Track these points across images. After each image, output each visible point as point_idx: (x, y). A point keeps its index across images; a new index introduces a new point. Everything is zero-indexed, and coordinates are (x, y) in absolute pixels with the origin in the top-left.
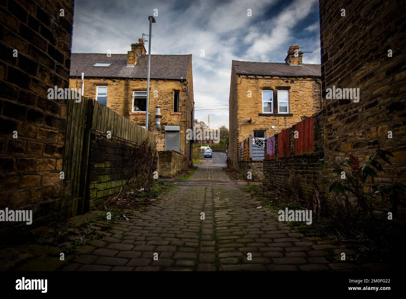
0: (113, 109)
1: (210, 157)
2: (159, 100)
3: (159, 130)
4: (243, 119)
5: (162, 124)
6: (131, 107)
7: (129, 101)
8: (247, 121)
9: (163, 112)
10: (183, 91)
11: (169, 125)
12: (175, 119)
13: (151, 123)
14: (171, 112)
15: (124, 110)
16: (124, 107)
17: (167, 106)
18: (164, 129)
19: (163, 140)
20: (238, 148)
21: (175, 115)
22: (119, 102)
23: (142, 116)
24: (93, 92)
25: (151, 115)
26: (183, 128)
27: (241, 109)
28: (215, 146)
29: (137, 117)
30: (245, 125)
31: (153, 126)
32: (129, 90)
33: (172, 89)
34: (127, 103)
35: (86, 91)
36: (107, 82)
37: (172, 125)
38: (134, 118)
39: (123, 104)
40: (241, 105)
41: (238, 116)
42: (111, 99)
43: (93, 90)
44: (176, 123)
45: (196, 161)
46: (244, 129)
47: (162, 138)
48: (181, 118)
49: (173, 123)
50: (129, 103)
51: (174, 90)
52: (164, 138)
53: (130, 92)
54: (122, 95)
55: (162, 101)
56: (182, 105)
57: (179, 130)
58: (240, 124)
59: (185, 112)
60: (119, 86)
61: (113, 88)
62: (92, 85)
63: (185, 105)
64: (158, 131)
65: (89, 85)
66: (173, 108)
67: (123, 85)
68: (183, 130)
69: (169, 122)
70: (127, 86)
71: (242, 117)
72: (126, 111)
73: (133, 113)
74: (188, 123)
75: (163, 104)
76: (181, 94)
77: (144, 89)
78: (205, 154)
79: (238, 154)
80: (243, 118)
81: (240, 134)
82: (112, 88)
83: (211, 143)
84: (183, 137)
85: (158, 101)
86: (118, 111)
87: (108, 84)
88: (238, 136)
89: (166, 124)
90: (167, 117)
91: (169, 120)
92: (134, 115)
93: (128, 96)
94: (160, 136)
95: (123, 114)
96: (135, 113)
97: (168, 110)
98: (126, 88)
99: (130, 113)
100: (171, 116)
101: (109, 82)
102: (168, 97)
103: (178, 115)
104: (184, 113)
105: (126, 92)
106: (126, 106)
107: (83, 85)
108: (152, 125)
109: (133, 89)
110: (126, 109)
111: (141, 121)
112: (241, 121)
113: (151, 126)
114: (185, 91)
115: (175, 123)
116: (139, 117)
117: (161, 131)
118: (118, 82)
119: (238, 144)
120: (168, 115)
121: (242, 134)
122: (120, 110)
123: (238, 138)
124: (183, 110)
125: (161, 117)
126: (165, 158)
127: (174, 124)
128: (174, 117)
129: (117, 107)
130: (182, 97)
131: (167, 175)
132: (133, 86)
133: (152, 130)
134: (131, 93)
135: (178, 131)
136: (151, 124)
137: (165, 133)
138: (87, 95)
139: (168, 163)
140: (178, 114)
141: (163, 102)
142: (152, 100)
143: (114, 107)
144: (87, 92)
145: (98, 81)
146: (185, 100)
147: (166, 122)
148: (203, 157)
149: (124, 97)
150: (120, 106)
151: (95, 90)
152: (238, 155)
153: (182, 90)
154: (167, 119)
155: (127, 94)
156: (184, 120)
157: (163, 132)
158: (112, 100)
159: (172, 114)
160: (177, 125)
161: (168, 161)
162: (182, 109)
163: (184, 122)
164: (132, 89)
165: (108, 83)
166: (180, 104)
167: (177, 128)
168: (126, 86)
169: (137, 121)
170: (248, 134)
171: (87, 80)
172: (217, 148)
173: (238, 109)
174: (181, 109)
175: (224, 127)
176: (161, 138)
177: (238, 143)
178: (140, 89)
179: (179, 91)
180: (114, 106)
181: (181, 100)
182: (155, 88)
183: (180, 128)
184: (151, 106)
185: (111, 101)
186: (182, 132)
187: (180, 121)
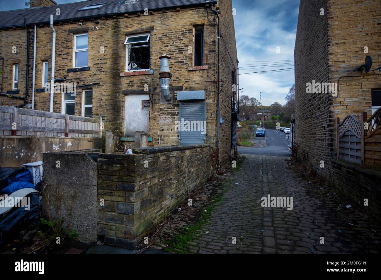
0: (97, 69)
1: (263, 136)
2: (167, 46)
3: (168, 101)
4: (343, 65)
5: (173, 89)
6: (122, 64)
7: (120, 53)
8: (353, 69)
9: (175, 68)
10: (210, 25)
11: (186, 89)
12: (197, 78)
13: (156, 88)
14: (189, 66)
15: (113, 69)
16: (112, 64)
17: (181, 55)
18: (176, 99)
19: (175, 119)
20: (331, 130)
21: (197, 72)
22: (105, 57)
23: (140, 78)
24: (68, 45)
25: (155, 75)
26: (212, 94)
27: (337, 41)
28: (268, 123)
29: (132, 79)
30: (348, 79)
31: (158, 94)
32: (119, 35)
33: (191, 24)
34: (116, 58)
35: (59, 44)
36: (87, 27)
37: (191, 89)
38: (128, 82)
39: (111, 60)
40: (337, 32)
41: (331, 60)
42: (93, 53)
43: (68, 41)
44: (199, 86)
45: (245, 143)
46: (347, 88)
47: (174, 115)
48: (208, 76)
49: (193, 85)
50: (120, 57)
51: (194, 26)
52: (177, 115)
53: (122, 37)
54: (109, 45)
55: (173, 48)
56: (210, 52)
57: (203, 97)
58: (336, 76)
59: (214, 64)
60: (104, 31)
61: (96, 34)
62: (67, 33)
63: (214, 51)
64: (167, 103)
65: (62, 35)
66: (192, 59)
67: (111, 28)
68: (211, 98)
69: (186, 85)
70: (116, 27)
71: (340, 59)
72: (115, 71)
73: (126, 73)
74: (221, 83)
75: (174, 53)
76: (206, 31)
77: (142, 29)
78: (257, 132)
79: (331, 145)
80: (344, 61)
81: (338, 100)
82: (94, 35)
83: (263, 120)
84: (211, 111)
85: (167, 48)
86: (104, 72)
87: (88, 29)
88: (330, 104)
89: (180, 89)
90: (181, 75)
91: (186, 82)
92: (128, 76)
93: (118, 46)
94: (171, 111)
95: (112, 77)
96: (129, 73)
97: (184, 63)
98: (114, 32)
99: (122, 74)
100: (190, 74)
101: (90, 25)
102: (182, 40)
103: (203, 70)
104: (212, 66)
105: (115, 39)
106: (116, 62)
107: (54, 35)
108: (156, 91)
109: (126, 32)
110: (115, 67)
111: (138, 87)
112: (338, 69)
113: (156, 94)
114: (213, 24)
115: (196, 86)
116: (136, 79)
117: (172, 102)
118: (104, 24)
119: (332, 123)
120: (184, 72)
121: (341, 100)
122: (107, 70)
123: (332, 109)
124: (211, 61)
125: (169, 75)
126: (114, 178)
127: (194, 87)
128: (195, 74)
129: (101, 66)
130: (208, 38)
131: (121, 235)
132: (126, 27)
133: (157, 101)
134: (122, 39)
135: (203, 100)
136: (154, 91)
137: (178, 105)
138: (60, 50)
139: (124, 196)
140: (202, 68)
141: (175, 49)
142: (156, 47)
143: (98, 66)
144: (60, 46)
145: (74, 26)
146: (214, 42)
147: (181, 84)
148: (255, 135)
149: (113, 48)
150: (106, 63)
151: (71, 41)
152: (333, 148)
153: (208, 24)
154: (183, 80)
155: (116, 42)
156: (213, 79)
157: (176, 103)
158: (95, 54)
159: (192, 69)
160: (200, 89)
161: (125, 189)
162: (208, 58)
163: (214, 82)
164: (123, 32)
165: (89, 27)
166: (206, 51)
167: (200, 94)
168: (115, 29)
169: (132, 86)
170: (357, 99)
171: (60, 27)
172: (270, 125)
173: (331, 44)
174: (207, 60)
175: (277, 103)
176: (172, 115)
177: (330, 121)
178: (136, 30)
179: (202, 25)
180: (99, 64)
181: (207, 43)
182: (161, 26)
183: (206, 95)
184: (155, 58)
185: (93, 57)
186: (210, 101)
187: (206, 82)
